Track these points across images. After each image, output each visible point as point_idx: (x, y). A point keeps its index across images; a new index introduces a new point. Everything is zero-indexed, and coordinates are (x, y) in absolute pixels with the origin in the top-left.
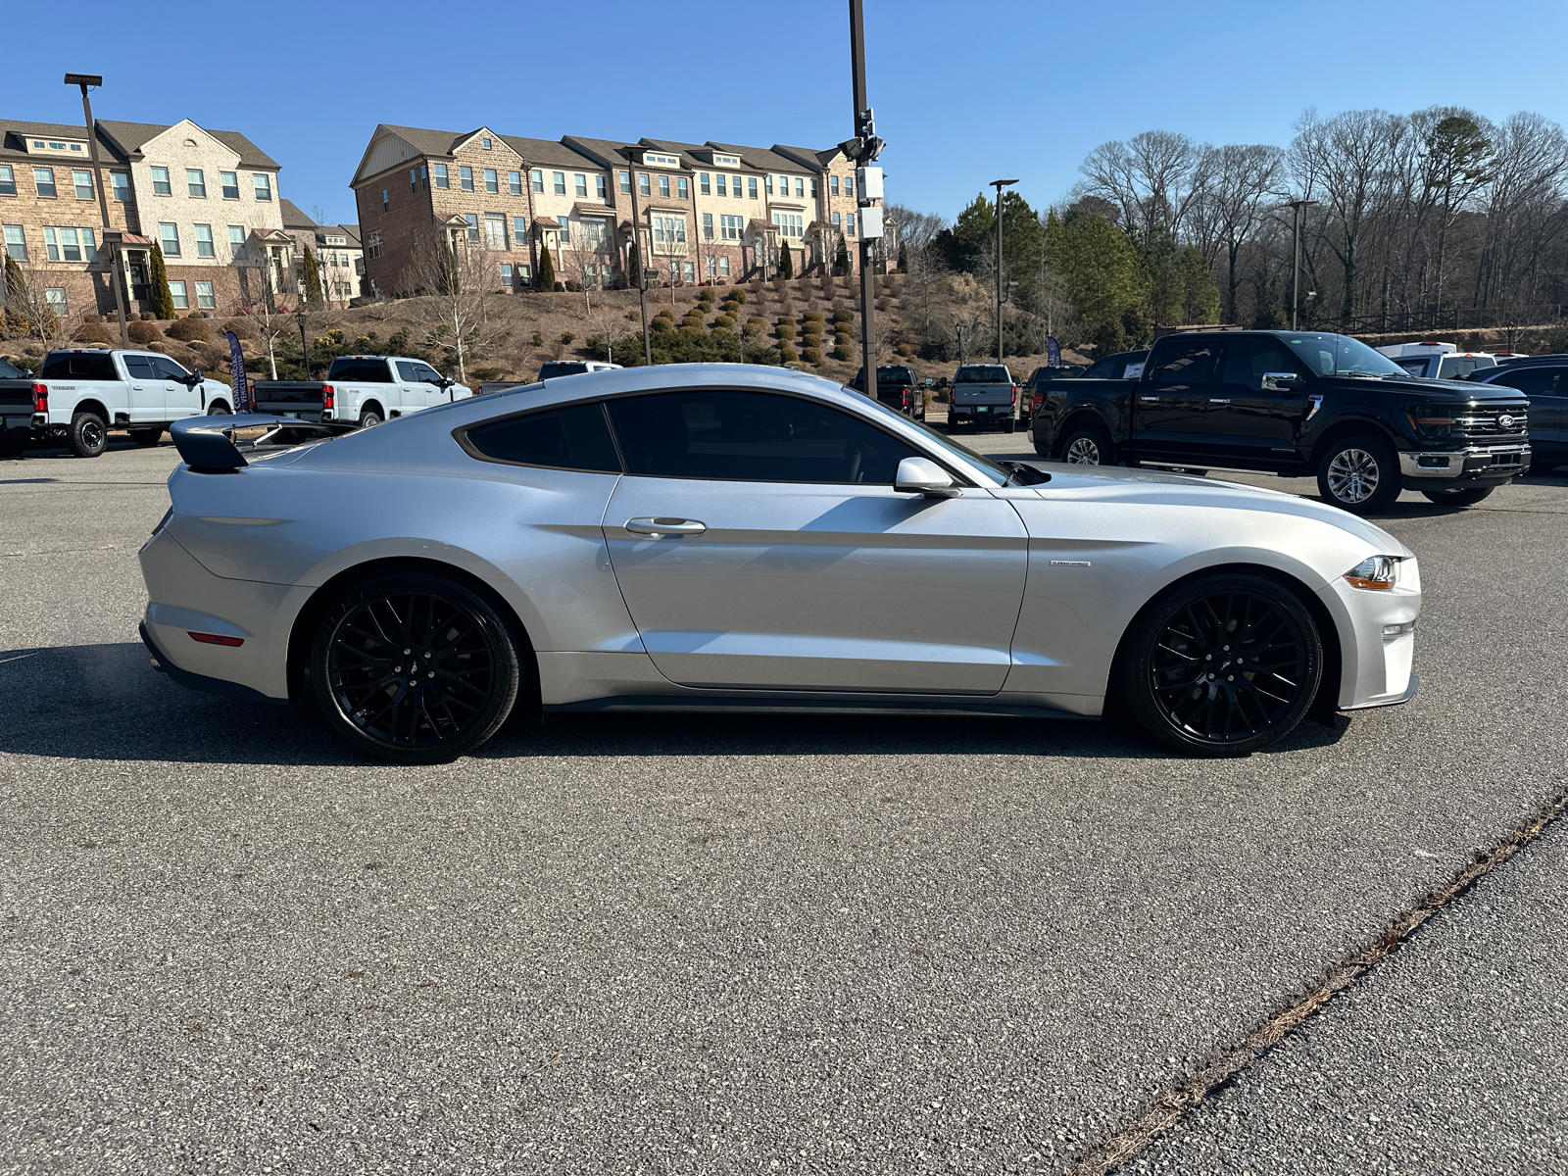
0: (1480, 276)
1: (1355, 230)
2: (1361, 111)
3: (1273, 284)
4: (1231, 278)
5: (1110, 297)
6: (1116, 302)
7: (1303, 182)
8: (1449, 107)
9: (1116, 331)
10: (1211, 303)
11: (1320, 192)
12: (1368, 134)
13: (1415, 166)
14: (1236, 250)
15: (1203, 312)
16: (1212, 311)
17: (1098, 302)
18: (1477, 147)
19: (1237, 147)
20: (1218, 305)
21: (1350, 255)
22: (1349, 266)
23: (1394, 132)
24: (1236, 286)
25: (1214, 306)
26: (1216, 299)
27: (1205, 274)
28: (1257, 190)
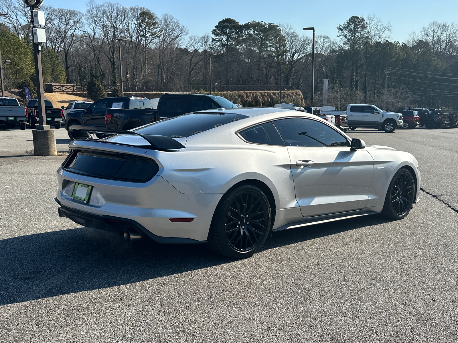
0: (158, 72)
1: (114, 50)
2: (112, 3)
3: (85, 68)
4: (66, 64)
5: (22, 69)
6: (25, 71)
7: (92, 28)
8: (142, 7)
9: (30, 84)
10: (62, 74)
11: (99, 33)
12: (115, 12)
13: (133, 28)
14: (67, 53)
15: (59, 78)
16: (62, 78)
17: (16, 70)
18: (154, 24)
19: (64, 9)
20: (65, 76)
21: (114, 60)
22: (113, 63)
23: (124, 13)
24: (69, 68)
25: (63, 76)
26: (64, 73)
27: (59, 62)
28: (73, 28)
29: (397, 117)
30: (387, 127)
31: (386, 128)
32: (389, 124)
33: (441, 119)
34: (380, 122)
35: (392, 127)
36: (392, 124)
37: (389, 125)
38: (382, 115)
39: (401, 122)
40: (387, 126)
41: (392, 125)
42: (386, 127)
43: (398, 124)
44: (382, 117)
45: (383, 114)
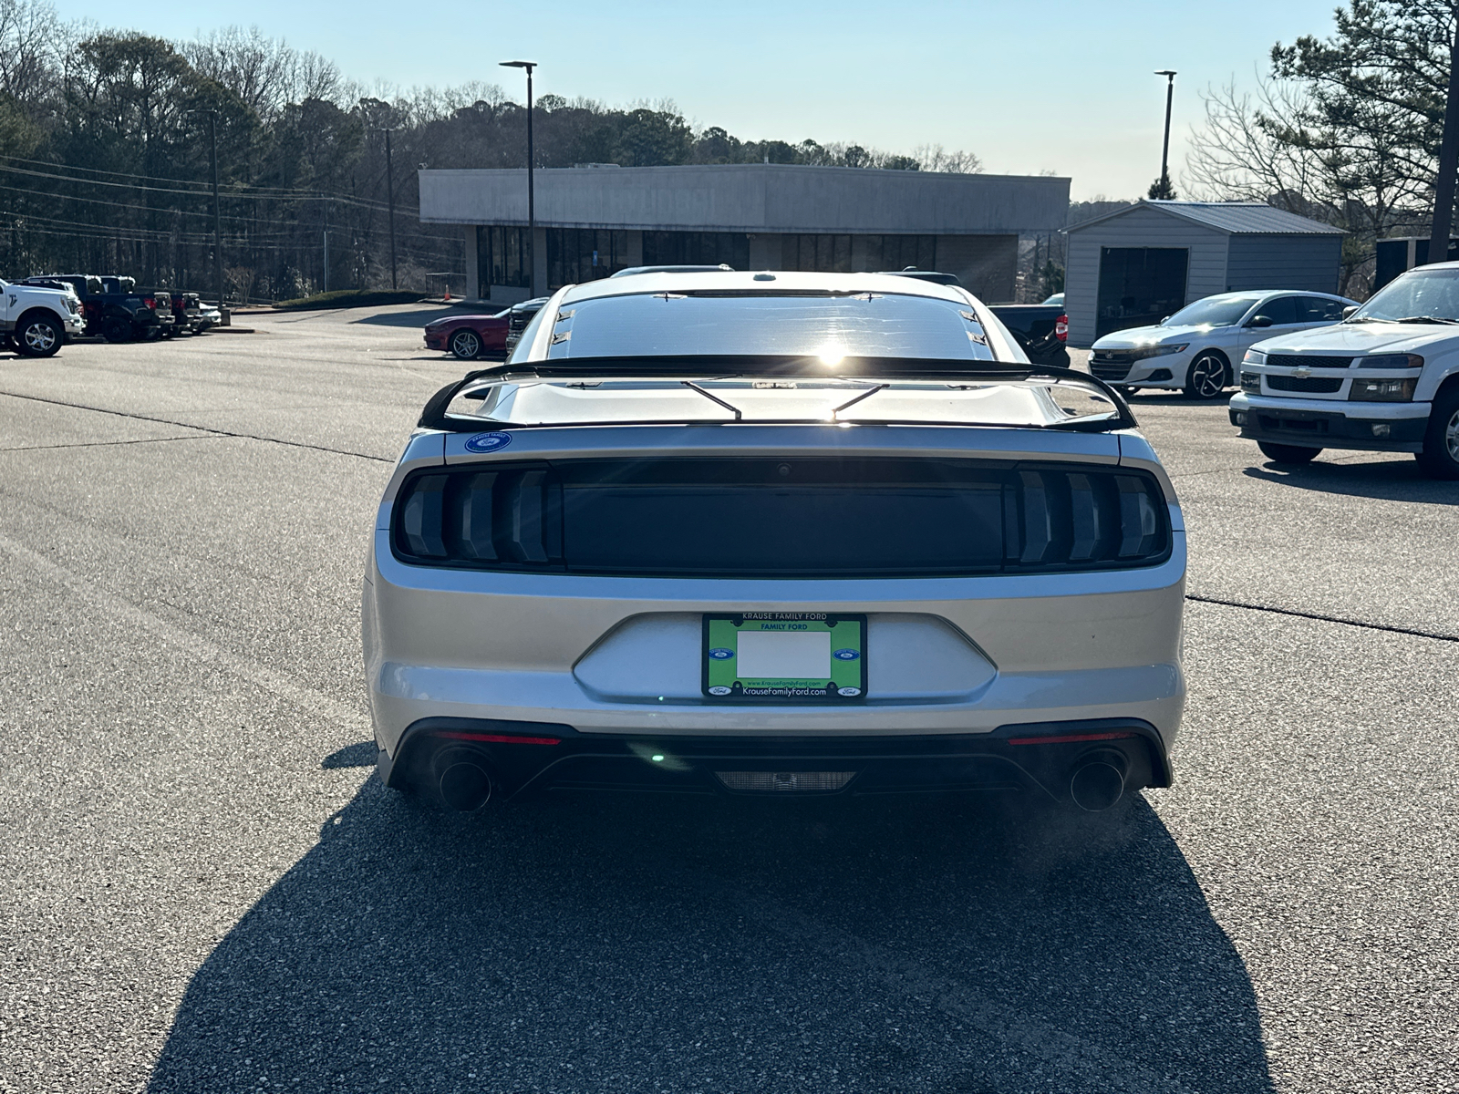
29: (63, 304)
30: (34, 339)
31: (30, 342)
32: (37, 326)
33: (153, 310)
34: (7, 322)
35: (49, 339)
36: (48, 329)
37: (37, 332)
38: (11, 296)
39: (77, 321)
40: (34, 335)
41: (50, 332)
42: (29, 337)
43: (68, 328)
44: (11, 305)
45: (14, 294)
